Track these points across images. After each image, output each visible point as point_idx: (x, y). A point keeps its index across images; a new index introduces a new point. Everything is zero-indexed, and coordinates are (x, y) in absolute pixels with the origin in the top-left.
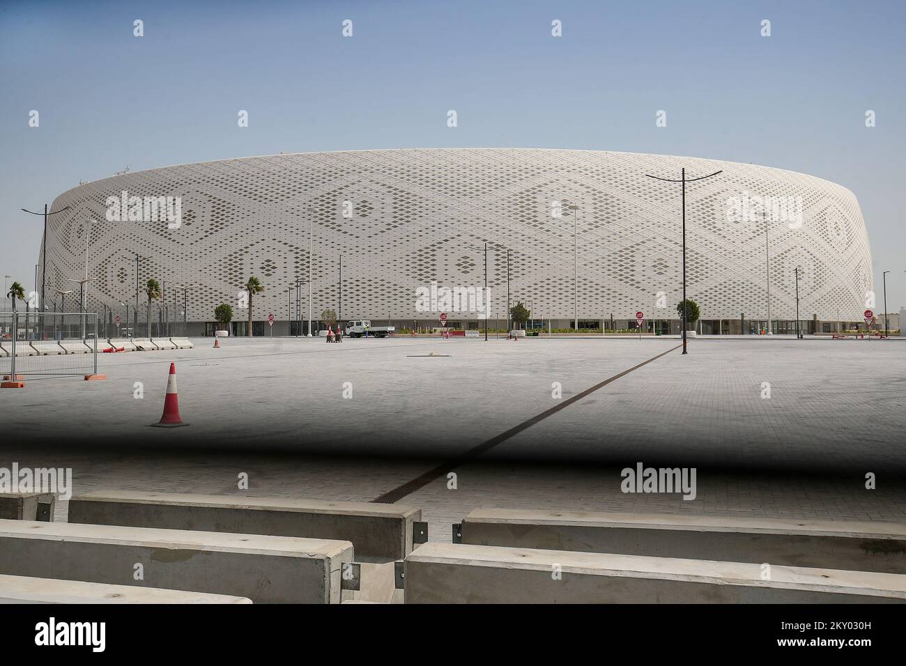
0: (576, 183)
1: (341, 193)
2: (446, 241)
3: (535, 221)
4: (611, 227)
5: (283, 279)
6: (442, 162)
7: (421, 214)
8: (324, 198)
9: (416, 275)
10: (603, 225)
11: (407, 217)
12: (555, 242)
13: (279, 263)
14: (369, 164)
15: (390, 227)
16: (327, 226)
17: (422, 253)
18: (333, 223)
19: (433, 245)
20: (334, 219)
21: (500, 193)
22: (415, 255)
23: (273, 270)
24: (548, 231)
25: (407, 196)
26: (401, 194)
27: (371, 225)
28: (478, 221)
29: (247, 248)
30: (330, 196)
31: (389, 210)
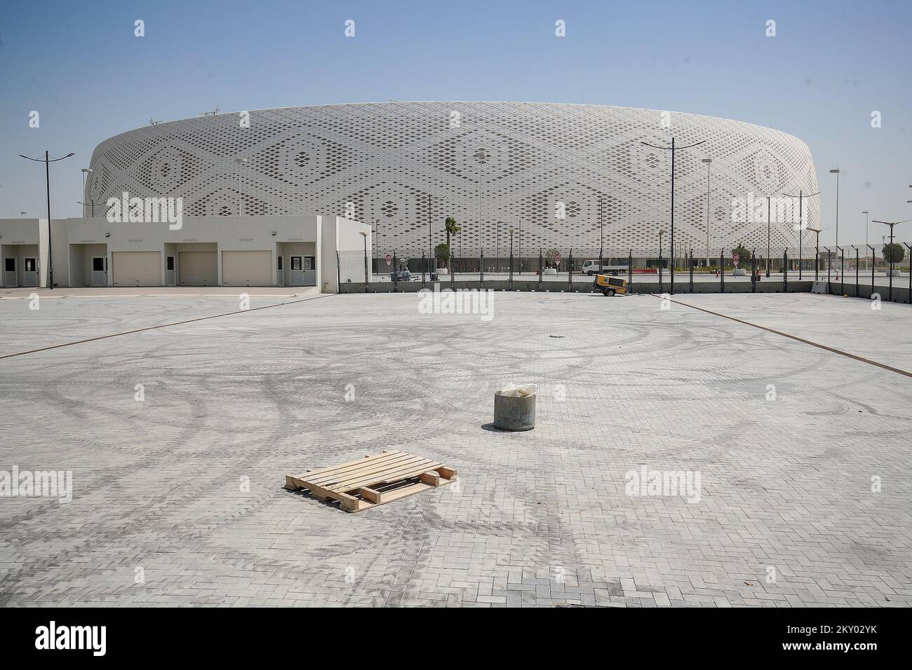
0: (659, 139)
1: (459, 141)
2: (556, 187)
3: (630, 172)
4: (686, 179)
5: (405, 220)
6: (549, 115)
7: (534, 163)
8: (443, 145)
9: (530, 218)
10: (680, 176)
11: (522, 165)
12: (645, 191)
13: (401, 205)
14: (484, 115)
15: (506, 173)
16: (448, 171)
17: (535, 198)
18: (453, 169)
19: (545, 191)
20: (453, 165)
21: (600, 146)
22: (530, 200)
23: (394, 211)
24: (639, 181)
25: (521, 145)
26: (515, 143)
27: (489, 171)
28: (583, 170)
29: (367, 190)
30: (448, 143)
31: (505, 158)
